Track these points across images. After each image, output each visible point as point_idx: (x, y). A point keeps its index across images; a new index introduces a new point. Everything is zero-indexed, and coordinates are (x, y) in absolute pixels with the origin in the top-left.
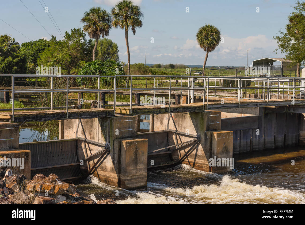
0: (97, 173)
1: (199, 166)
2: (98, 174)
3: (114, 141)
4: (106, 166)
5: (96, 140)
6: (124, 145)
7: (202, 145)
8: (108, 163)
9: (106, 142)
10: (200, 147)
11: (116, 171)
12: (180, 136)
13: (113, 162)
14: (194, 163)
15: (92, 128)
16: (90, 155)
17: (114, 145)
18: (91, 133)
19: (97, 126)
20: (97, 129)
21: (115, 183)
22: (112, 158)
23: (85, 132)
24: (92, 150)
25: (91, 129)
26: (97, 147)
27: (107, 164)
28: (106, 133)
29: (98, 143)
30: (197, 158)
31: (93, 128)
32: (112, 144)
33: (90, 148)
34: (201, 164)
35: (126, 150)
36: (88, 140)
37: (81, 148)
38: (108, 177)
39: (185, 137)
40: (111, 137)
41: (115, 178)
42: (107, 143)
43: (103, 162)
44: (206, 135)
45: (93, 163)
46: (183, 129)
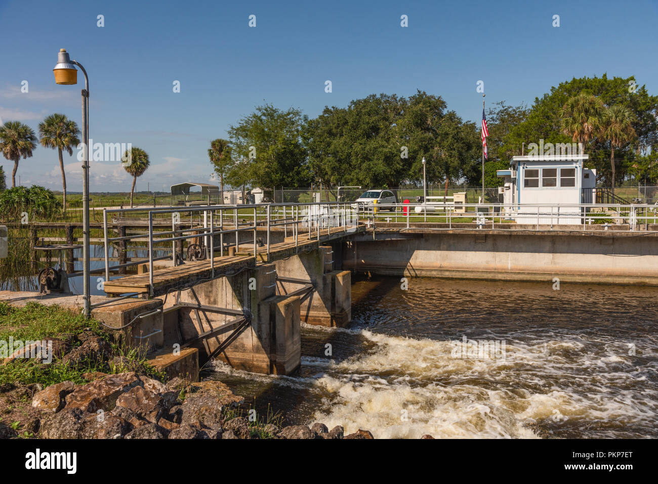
0: (224, 356)
1: (314, 320)
2: (227, 358)
3: (259, 305)
4: (245, 343)
5: (221, 305)
6: (281, 309)
7: (318, 292)
8: (249, 338)
9: (243, 307)
10: (316, 295)
11: (265, 350)
12: (283, 283)
13: (259, 337)
14: (307, 316)
15: (212, 288)
16: (209, 329)
17: (259, 310)
18: (211, 295)
19: (223, 284)
20: (222, 288)
21: (263, 368)
22: (256, 331)
23: (197, 294)
24: (213, 321)
25: (210, 289)
26: (224, 315)
27: (245, 341)
28: (241, 294)
29: (226, 309)
30: (311, 310)
31: (214, 287)
32: (256, 310)
33: (209, 318)
34: (318, 317)
35: (284, 316)
36: (203, 306)
37: (190, 319)
38: (249, 360)
39: (291, 284)
40: (254, 298)
41: (264, 361)
42: (246, 308)
43: (236, 338)
44: (324, 279)
45: (216, 340)
46: (287, 273)
